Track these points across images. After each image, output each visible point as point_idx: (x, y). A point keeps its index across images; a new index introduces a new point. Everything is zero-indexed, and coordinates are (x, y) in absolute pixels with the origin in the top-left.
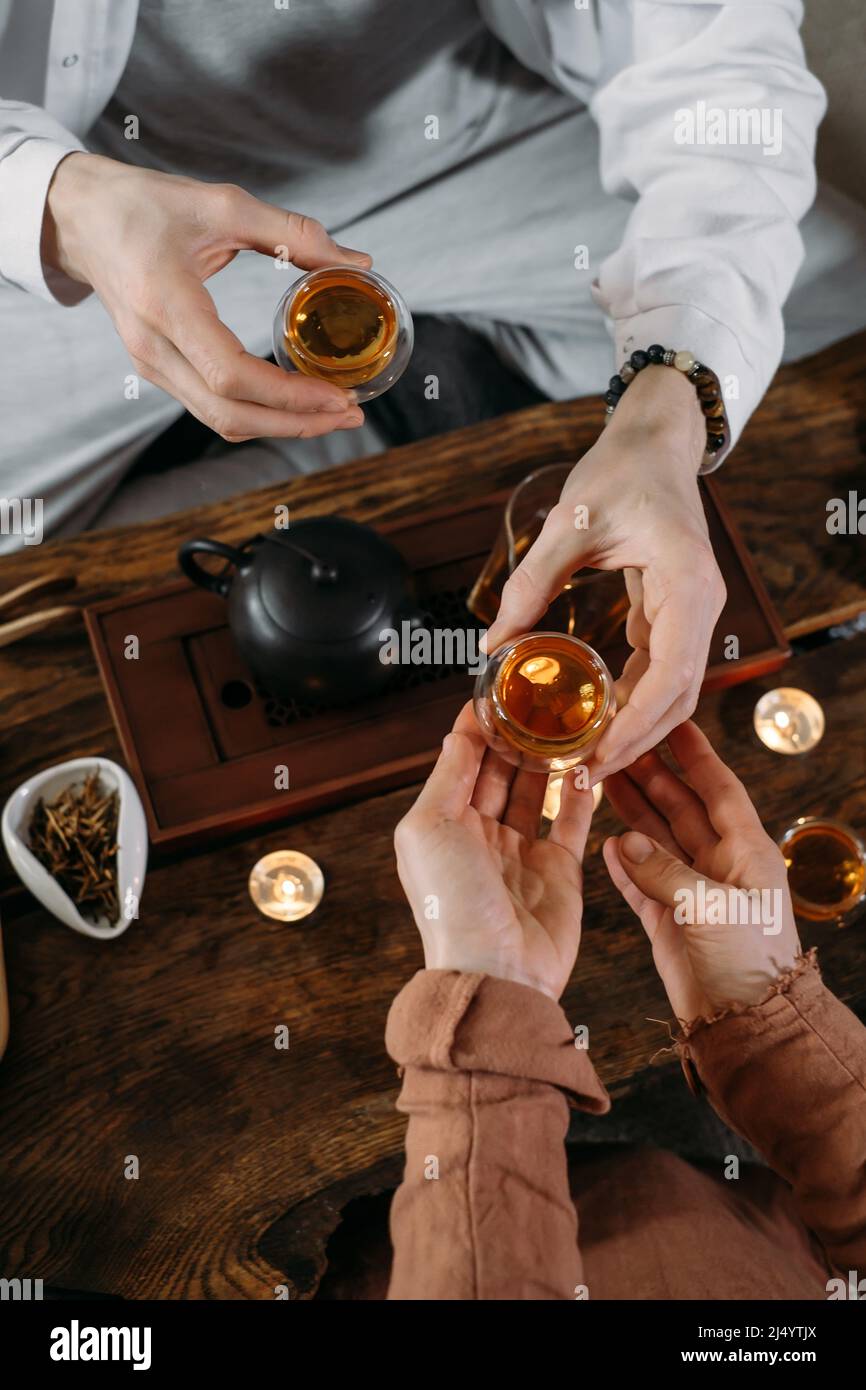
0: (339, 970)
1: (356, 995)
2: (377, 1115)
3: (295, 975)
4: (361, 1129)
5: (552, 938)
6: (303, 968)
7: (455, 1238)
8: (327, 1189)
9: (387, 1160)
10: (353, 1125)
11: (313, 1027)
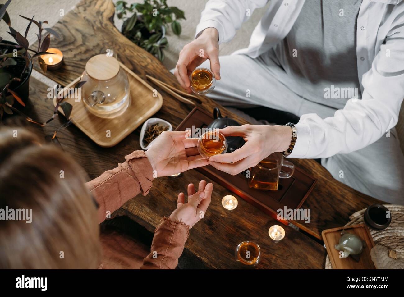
0: (166, 188)
1: (164, 194)
2: (145, 210)
3: (160, 182)
4: (141, 209)
5: (165, 167)
6: (162, 183)
7: (101, 181)
8: (126, 210)
9: (138, 216)
10: (140, 208)
11: (153, 191)
